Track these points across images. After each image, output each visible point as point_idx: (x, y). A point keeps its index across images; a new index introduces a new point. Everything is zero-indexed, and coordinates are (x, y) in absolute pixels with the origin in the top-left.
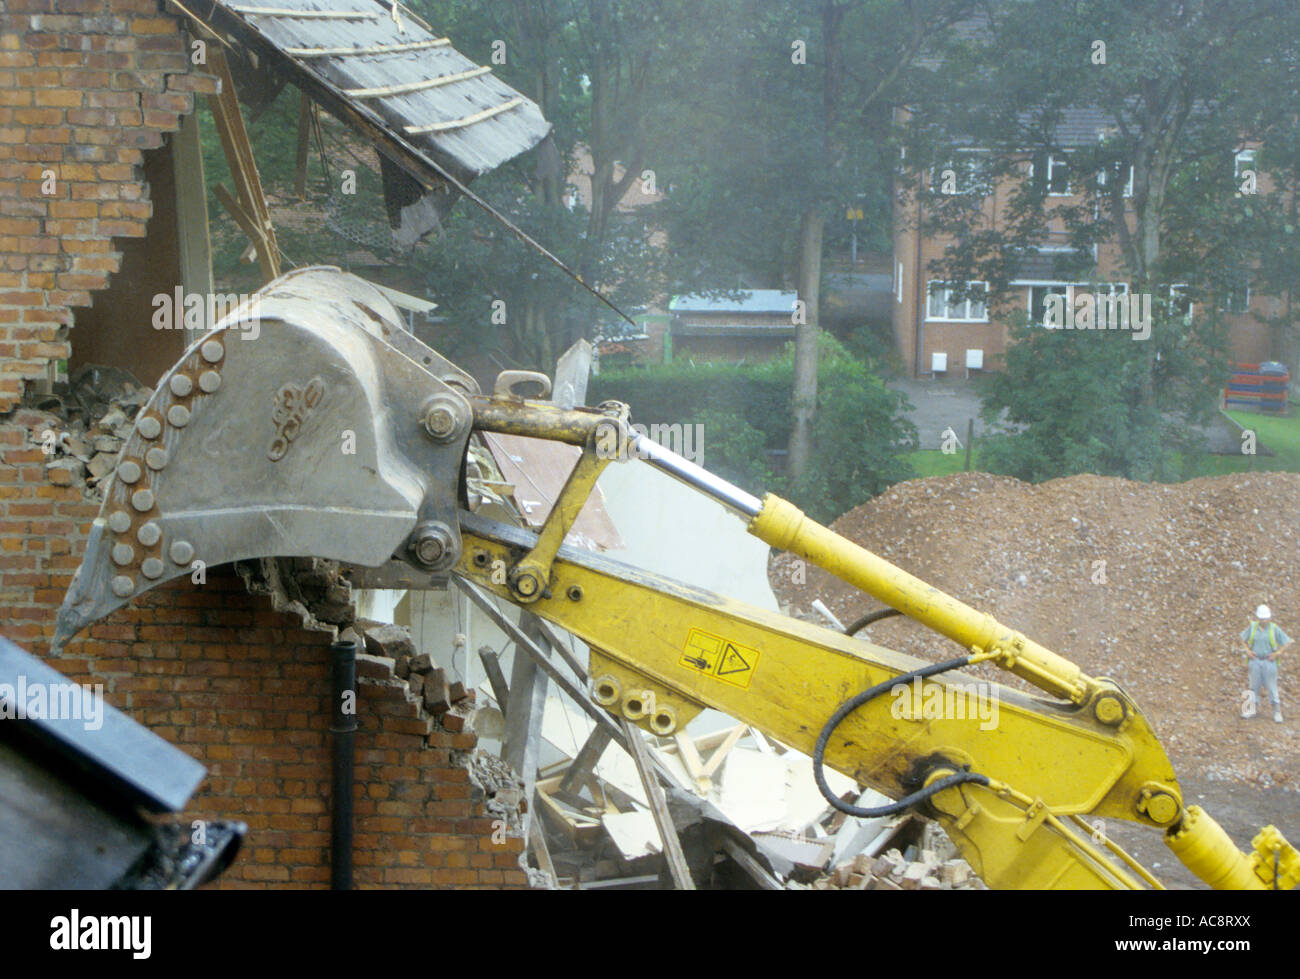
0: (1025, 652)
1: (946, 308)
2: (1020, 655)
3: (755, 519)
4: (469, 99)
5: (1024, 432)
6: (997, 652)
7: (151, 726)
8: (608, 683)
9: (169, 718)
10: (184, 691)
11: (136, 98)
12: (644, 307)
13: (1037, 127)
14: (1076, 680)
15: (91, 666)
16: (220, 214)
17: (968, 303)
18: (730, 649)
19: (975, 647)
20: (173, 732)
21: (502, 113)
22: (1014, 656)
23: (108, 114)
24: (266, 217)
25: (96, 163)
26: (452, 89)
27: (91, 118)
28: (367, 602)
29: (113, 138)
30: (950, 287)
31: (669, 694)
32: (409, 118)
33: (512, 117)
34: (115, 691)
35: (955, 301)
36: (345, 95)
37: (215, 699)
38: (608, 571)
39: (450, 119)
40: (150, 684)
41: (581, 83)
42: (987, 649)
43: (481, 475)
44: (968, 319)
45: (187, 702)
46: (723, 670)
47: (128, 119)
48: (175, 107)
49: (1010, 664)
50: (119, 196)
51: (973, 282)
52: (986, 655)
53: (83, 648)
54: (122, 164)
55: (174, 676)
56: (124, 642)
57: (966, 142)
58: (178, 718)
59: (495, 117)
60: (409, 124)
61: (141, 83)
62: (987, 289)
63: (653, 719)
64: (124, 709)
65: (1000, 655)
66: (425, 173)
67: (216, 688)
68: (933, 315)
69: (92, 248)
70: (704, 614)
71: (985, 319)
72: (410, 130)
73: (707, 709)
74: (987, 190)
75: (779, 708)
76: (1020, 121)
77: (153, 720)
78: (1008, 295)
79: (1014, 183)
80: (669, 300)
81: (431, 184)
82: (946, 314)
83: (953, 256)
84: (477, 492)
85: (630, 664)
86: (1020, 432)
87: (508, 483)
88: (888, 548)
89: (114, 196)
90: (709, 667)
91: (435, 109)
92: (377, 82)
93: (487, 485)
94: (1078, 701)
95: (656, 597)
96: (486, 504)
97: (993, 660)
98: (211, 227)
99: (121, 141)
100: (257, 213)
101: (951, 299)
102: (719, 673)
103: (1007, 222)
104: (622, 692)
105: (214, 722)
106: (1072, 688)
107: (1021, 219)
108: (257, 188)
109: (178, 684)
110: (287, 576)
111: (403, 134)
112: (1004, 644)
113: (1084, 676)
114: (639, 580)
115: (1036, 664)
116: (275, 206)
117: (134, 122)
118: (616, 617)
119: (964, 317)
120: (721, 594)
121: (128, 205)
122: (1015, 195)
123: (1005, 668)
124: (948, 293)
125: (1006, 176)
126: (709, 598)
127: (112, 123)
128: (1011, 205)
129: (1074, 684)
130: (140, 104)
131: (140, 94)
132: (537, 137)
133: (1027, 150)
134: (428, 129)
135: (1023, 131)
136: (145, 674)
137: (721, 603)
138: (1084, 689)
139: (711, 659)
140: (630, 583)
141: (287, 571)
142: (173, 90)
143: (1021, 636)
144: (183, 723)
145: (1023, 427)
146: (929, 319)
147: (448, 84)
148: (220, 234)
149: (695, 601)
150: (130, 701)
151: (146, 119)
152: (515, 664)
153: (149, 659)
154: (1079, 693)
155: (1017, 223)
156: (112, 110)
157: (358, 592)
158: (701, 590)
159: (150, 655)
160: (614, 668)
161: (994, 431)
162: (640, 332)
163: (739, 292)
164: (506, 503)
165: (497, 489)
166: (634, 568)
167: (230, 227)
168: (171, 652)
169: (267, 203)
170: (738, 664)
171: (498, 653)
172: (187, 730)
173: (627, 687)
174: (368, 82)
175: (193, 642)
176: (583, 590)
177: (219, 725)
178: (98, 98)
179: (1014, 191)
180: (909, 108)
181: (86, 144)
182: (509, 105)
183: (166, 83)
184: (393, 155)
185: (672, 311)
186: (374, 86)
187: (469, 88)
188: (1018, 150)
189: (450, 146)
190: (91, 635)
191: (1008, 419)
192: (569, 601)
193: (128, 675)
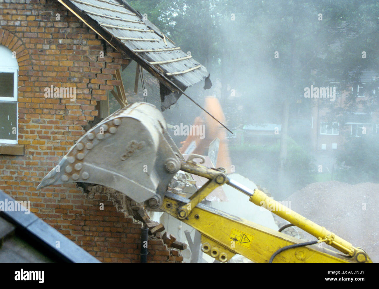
0: (335, 239)
1: (326, 131)
2: (333, 240)
3: (252, 197)
4: (185, 65)
5: (350, 169)
6: (326, 239)
7: (88, 251)
8: (207, 245)
9: (93, 249)
10: (98, 241)
11: (88, 63)
12: (236, 128)
13: (354, 76)
14: (351, 248)
15: (71, 233)
16: (112, 98)
17: (333, 129)
18: (244, 236)
19: (319, 238)
20: (94, 253)
21: (195, 69)
22: (332, 241)
23: (80, 68)
24: (126, 100)
25: (76, 83)
26: (180, 62)
27: (75, 69)
28: (152, 215)
29: (81, 75)
30: (327, 124)
31: (225, 249)
32: (168, 70)
33: (198, 71)
34: (78, 241)
35: (329, 128)
36: (149, 64)
37: (107, 244)
38: (207, 210)
39: (180, 71)
40: (88, 238)
41: (218, 61)
42: (323, 238)
43: (186, 178)
44: (333, 134)
45: (99, 244)
46: (242, 242)
47: (86, 70)
48: (99, 66)
49: (330, 243)
50: (83, 92)
51: (335, 123)
52: (323, 240)
53: (69, 227)
54: (84, 83)
55: (95, 236)
56: (80, 226)
57: (333, 80)
58: (95, 249)
59: (193, 71)
60: (168, 72)
61: (90, 59)
62: (339, 125)
63: (220, 256)
64: (80, 246)
65: (327, 240)
66: (172, 87)
67: (107, 240)
68: (322, 132)
69: (74, 108)
70: (237, 224)
71: (338, 134)
72: (168, 74)
73: (237, 254)
74: (339, 95)
75: (259, 255)
76: (350, 74)
77: (88, 250)
78: (345, 127)
79: (347, 93)
80: (243, 126)
81: (173, 90)
82: (326, 132)
83: (328, 115)
84: (185, 183)
85: (213, 239)
86: (348, 169)
87: (194, 181)
88: (308, 203)
89: (81, 92)
90: (238, 241)
91: (175, 68)
92: (159, 60)
93: (188, 181)
94: (352, 255)
95: (222, 218)
96: (188, 187)
97: (325, 242)
98: (110, 102)
99: (84, 76)
100: (123, 98)
101: (327, 128)
102: (241, 243)
103: (345, 105)
104: (211, 248)
105: (106, 251)
106: (350, 251)
107: (349, 104)
108: (123, 90)
109: (96, 239)
110: (129, 207)
111: (166, 75)
112: (328, 237)
113: (353, 247)
114: (217, 213)
115: (338, 243)
116: (128, 96)
117: (88, 70)
118: (209, 224)
119: (331, 133)
120: (242, 218)
121: (85, 95)
122: (347, 97)
123: (329, 244)
124: (327, 126)
125: (345, 91)
126: (238, 219)
127: (81, 71)
128: (346, 100)
129: (350, 250)
130: (90, 66)
131: (90, 63)
132: (205, 77)
133: (351, 83)
134: (173, 74)
135: (350, 77)
136: (87, 236)
137: (242, 221)
138: (353, 251)
139: (239, 238)
140: (214, 214)
141: (129, 205)
142: (99, 61)
143: (334, 234)
144: (98, 251)
145: (349, 167)
146: (321, 134)
147: (180, 61)
148: (112, 104)
149: (233, 220)
150: (82, 243)
151: (91, 70)
152: (195, 235)
153: (88, 231)
154: (352, 253)
155: (348, 105)
156: (81, 67)
157: (149, 212)
158: (235, 217)
159: (88, 230)
160: (209, 241)
161: (340, 168)
162: (234, 136)
163: (264, 124)
164: (193, 187)
165: (191, 182)
166: (215, 209)
167: (115, 102)
168: (94, 229)
169: (126, 95)
170: (247, 240)
171: (190, 232)
172: (98, 253)
173: (212, 246)
174: (156, 60)
175: (101, 226)
176: (200, 216)
177: (108, 252)
178: (78, 64)
179: (347, 95)
180: (316, 70)
181: (74, 77)
182: (197, 67)
183: (97, 59)
184: (163, 82)
185: (244, 130)
186: (158, 61)
187: (186, 62)
188: (349, 83)
189: (180, 79)
190: (71, 223)
191: (344, 165)
192: (195, 219)
193: (81, 235)
